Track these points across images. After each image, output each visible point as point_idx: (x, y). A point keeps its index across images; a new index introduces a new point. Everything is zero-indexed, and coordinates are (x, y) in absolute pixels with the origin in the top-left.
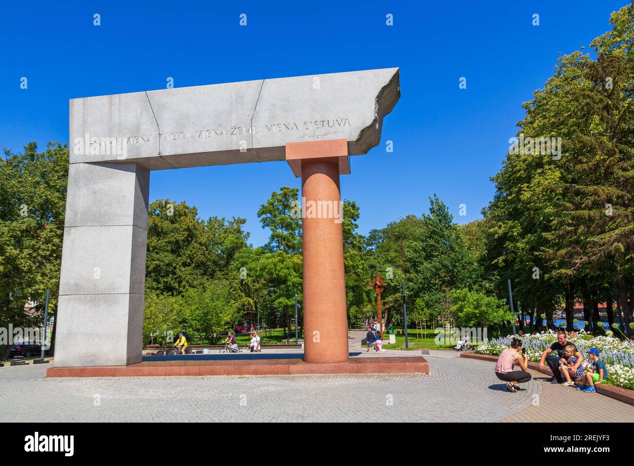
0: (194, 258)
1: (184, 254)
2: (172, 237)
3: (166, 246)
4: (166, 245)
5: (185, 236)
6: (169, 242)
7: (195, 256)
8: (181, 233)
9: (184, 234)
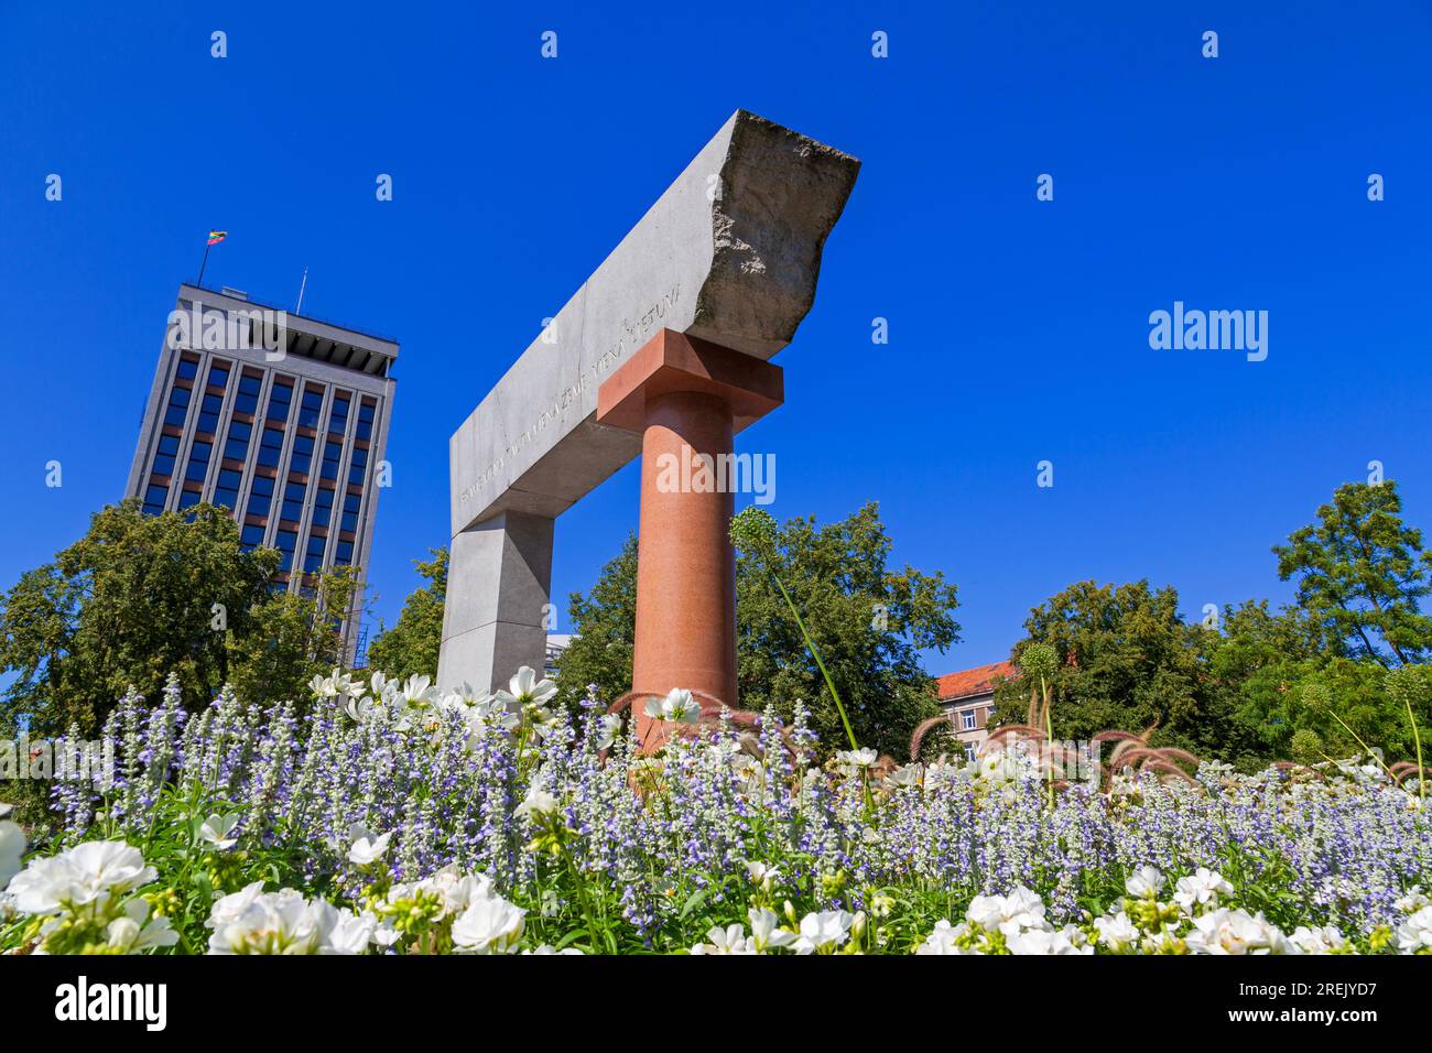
0: (1170, 707)
1: (1143, 698)
2: (1104, 663)
3: (1098, 684)
4: (1095, 683)
5: (1135, 656)
6: (1101, 675)
7: (1171, 701)
8: (1126, 651)
9: (1134, 653)
